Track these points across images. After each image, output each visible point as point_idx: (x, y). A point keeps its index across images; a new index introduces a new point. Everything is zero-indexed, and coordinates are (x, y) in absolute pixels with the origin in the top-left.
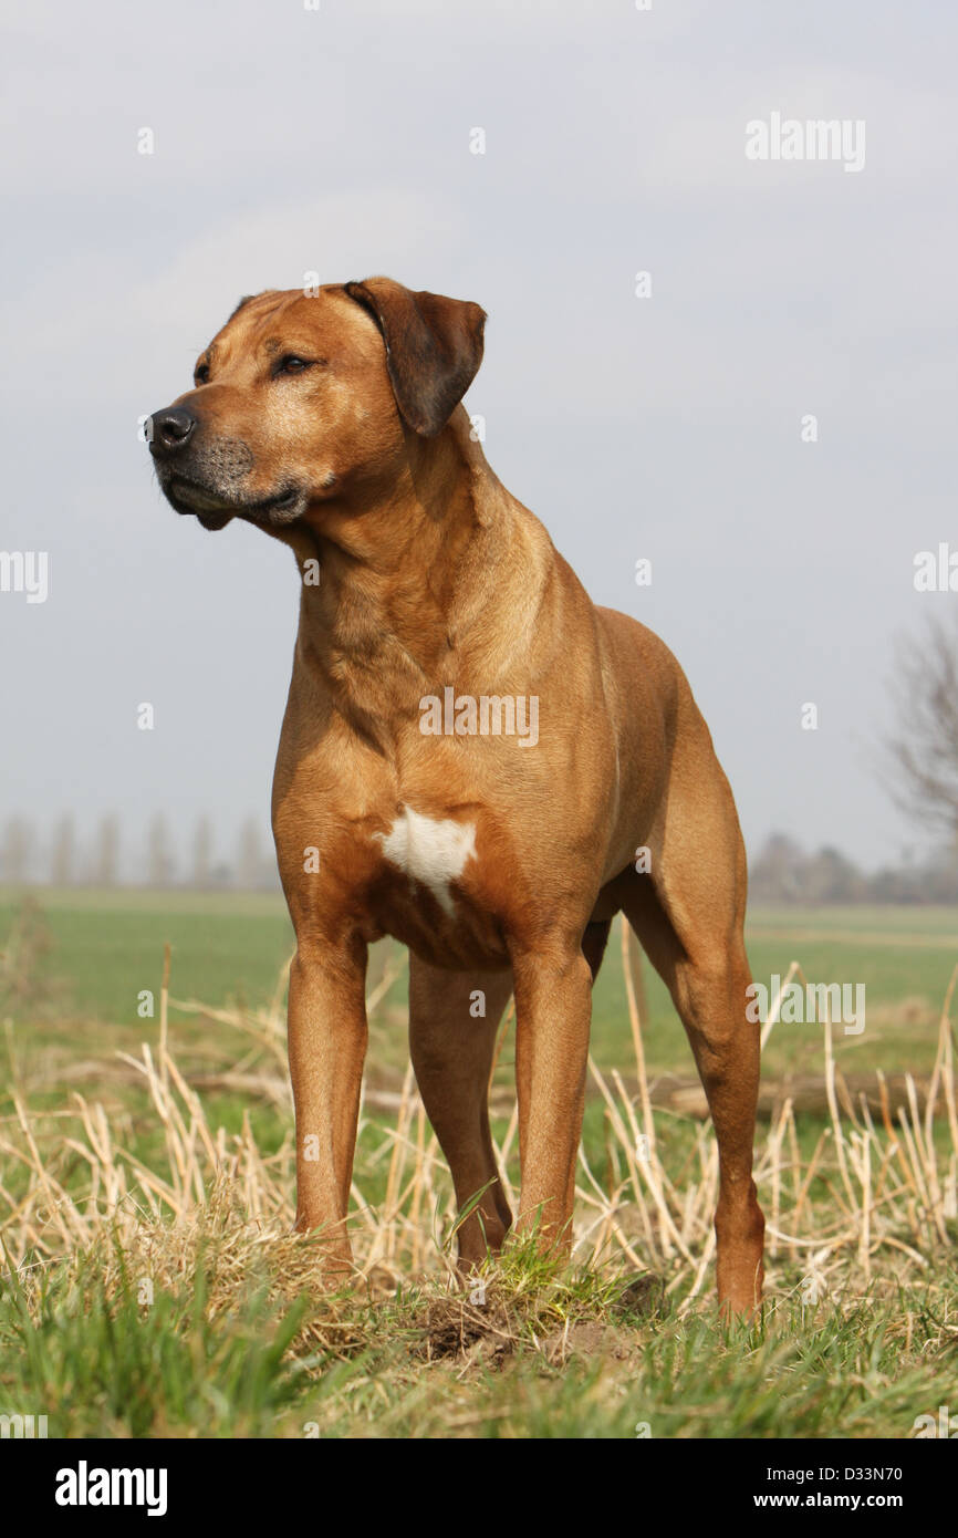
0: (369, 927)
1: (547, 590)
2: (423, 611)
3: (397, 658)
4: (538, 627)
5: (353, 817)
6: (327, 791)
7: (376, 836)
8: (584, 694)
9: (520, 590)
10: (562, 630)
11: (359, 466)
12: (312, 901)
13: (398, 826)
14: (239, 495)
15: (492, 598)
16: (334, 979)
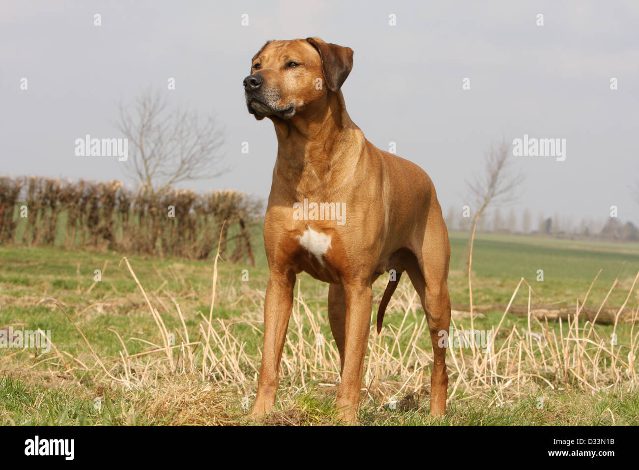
0: (295, 268)
1: (362, 155)
2: (321, 155)
3: (310, 172)
4: (358, 168)
5: (290, 230)
6: (281, 220)
7: (297, 237)
8: (372, 194)
9: (352, 153)
10: (366, 170)
11: (312, 102)
12: (275, 259)
13: (306, 233)
14: (276, 107)
15: (343, 153)
16: (281, 286)
